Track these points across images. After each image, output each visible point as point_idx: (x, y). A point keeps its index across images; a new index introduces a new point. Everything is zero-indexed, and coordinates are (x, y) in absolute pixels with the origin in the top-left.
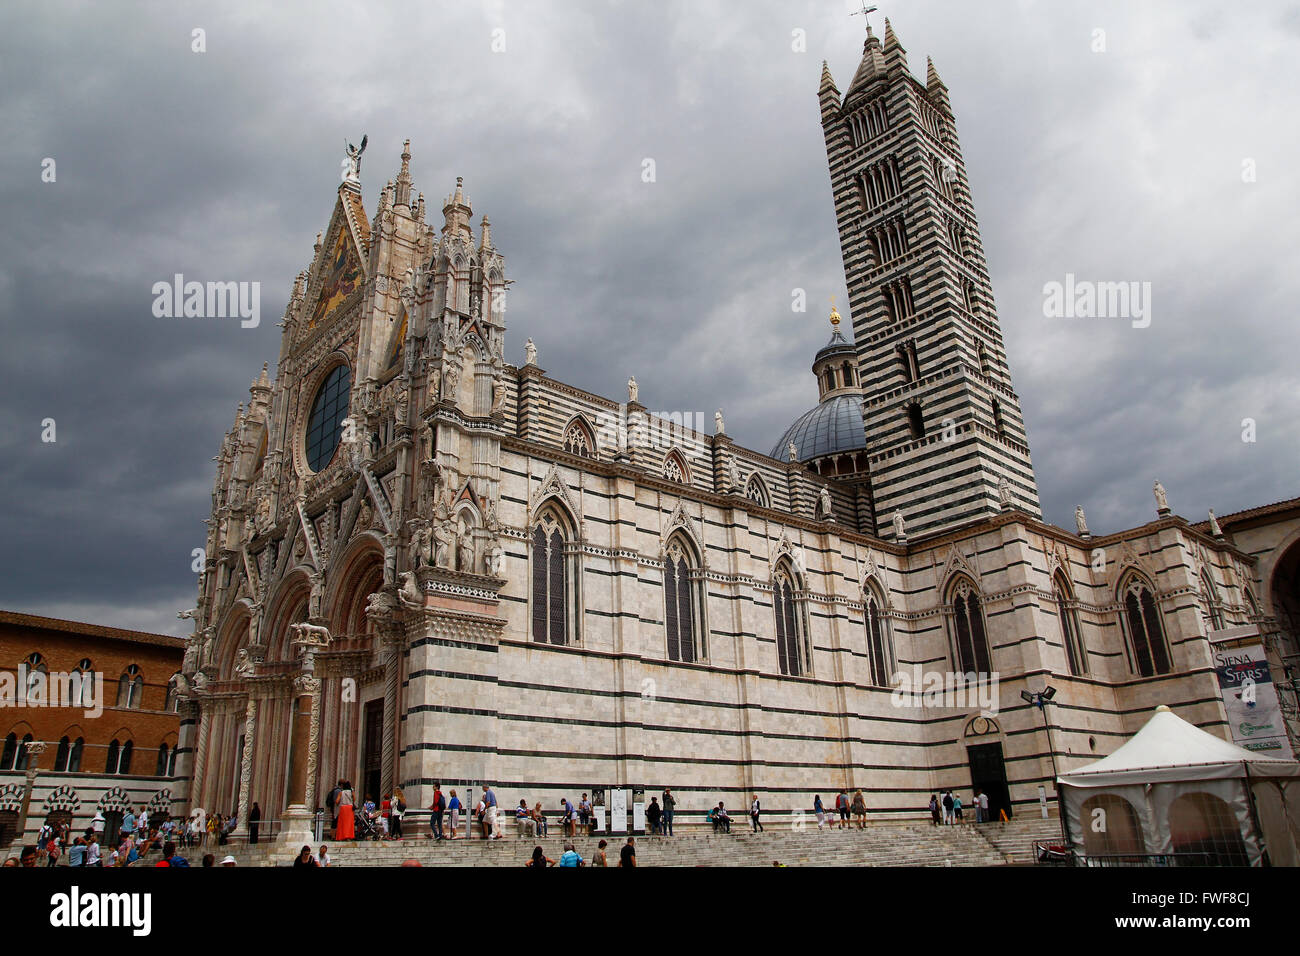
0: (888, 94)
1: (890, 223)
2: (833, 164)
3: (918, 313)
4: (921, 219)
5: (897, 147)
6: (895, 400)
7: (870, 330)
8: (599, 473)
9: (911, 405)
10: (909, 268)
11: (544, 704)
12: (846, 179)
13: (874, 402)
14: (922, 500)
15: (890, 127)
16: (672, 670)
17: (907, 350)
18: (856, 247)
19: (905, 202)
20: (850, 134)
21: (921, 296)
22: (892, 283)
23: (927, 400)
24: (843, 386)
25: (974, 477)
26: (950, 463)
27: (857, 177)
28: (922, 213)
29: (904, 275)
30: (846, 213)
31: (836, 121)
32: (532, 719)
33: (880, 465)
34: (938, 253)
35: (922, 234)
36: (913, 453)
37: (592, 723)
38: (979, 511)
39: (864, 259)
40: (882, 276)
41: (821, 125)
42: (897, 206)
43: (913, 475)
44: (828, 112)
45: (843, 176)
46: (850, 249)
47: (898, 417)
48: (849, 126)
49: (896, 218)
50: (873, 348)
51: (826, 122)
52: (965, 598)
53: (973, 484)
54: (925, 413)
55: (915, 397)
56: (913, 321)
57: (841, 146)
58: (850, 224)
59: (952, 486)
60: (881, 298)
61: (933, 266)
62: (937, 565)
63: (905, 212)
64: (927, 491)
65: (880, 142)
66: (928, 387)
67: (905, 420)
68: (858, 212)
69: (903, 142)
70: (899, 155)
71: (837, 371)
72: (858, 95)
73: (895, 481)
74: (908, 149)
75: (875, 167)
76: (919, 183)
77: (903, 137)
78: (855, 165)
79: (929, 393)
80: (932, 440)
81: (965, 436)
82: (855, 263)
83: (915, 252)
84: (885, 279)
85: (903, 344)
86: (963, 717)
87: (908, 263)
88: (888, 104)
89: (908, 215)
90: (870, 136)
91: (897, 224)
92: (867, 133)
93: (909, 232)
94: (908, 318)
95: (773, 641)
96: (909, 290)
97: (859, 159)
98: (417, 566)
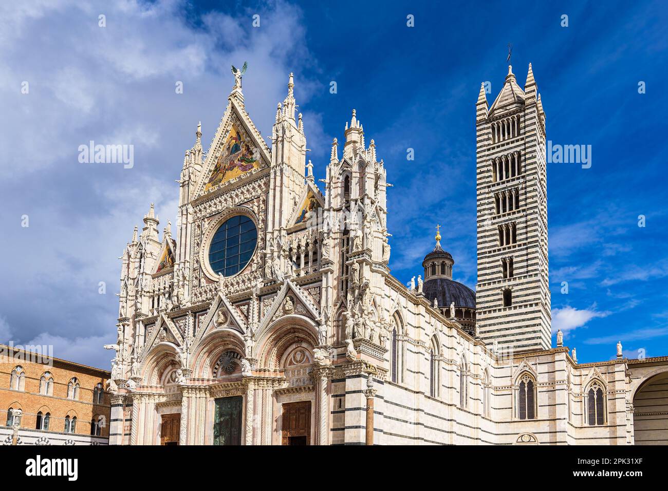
0: (523, 114)
1: (510, 191)
2: (479, 150)
3: (518, 243)
4: (530, 192)
5: (523, 147)
6: (497, 285)
7: (487, 248)
9: (506, 289)
10: (517, 218)
12: (486, 161)
13: (484, 285)
15: (519, 134)
17: (508, 261)
18: (486, 201)
19: (522, 180)
20: (493, 134)
21: (521, 234)
22: (505, 225)
23: (516, 288)
25: (536, 328)
26: (523, 320)
27: (494, 160)
28: (531, 189)
29: (513, 221)
30: (483, 180)
31: (486, 124)
33: (483, 316)
35: (529, 201)
38: (536, 344)
39: (491, 209)
40: (500, 220)
42: (516, 182)
43: (501, 323)
44: (482, 117)
45: (485, 158)
46: (482, 202)
47: (498, 294)
48: (493, 129)
49: (514, 189)
50: (489, 257)
52: (526, 383)
53: (535, 332)
54: (513, 294)
55: (509, 286)
56: (514, 247)
57: (488, 139)
58: (485, 188)
59: (523, 331)
60: (497, 232)
62: (514, 367)
63: (520, 186)
64: (508, 332)
65: (512, 142)
66: (518, 281)
67: (502, 296)
68: (491, 181)
69: (527, 145)
70: (523, 153)
71: (438, 265)
73: (491, 325)
74: (529, 150)
75: (506, 156)
76: (533, 172)
77: (528, 142)
78: (493, 154)
79: (517, 285)
80: (515, 308)
81: (534, 308)
82: (484, 210)
83: (522, 210)
84: (501, 222)
85: (506, 258)
86: (518, 434)
87: (517, 215)
88: (522, 119)
89: (522, 189)
90: (506, 137)
91: (513, 193)
92: (504, 135)
93: (521, 198)
94: (511, 244)
95: (458, 392)
96: (515, 230)
97: (497, 150)
98: (354, 337)
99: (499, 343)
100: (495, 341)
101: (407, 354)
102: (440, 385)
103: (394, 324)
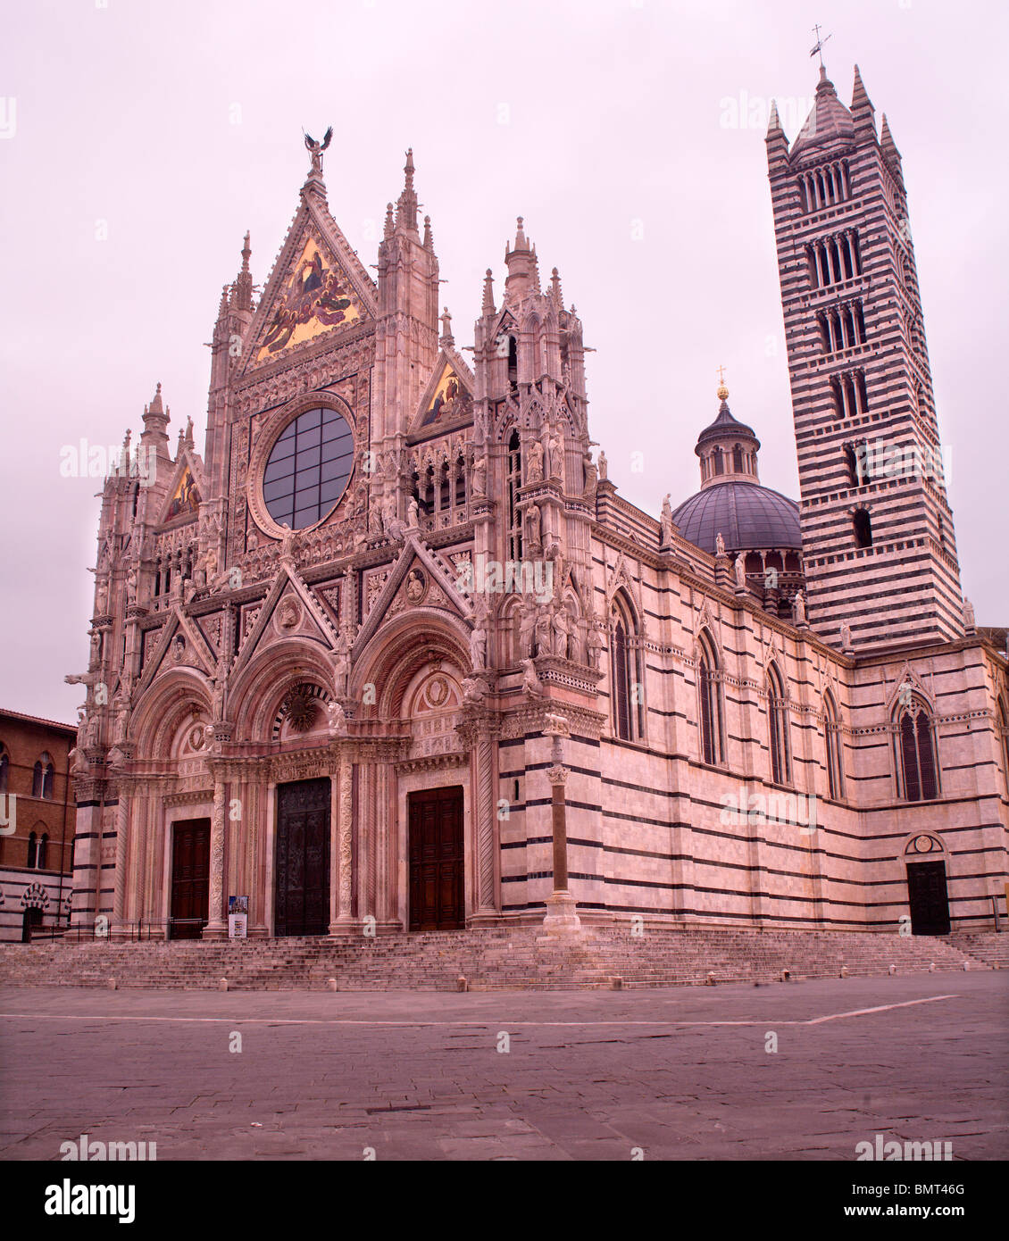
0: (854, 157)
1: (846, 307)
2: (779, 226)
3: (872, 412)
4: (883, 308)
5: (861, 221)
6: (840, 502)
7: (814, 422)
8: (652, 564)
9: (857, 510)
10: (864, 361)
11: (624, 801)
12: (794, 247)
13: (815, 501)
14: (864, 612)
15: (851, 197)
16: (704, 772)
18: (801, 327)
19: (865, 286)
20: (802, 194)
21: (876, 394)
22: (843, 374)
23: (876, 508)
24: (732, 472)
25: (924, 594)
26: (898, 577)
27: (809, 247)
28: (884, 302)
29: (858, 367)
30: (793, 286)
31: (787, 175)
32: (617, 815)
33: (817, 570)
34: (900, 350)
35: (883, 326)
36: (857, 562)
37: (655, 822)
38: (929, 630)
39: (812, 342)
40: (832, 365)
41: (768, 179)
42: (855, 289)
43: (855, 585)
44: (777, 164)
45: (790, 243)
46: (796, 328)
47: (842, 521)
48: (801, 185)
49: (853, 301)
50: (817, 442)
51: (773, 175)
52: (914, 718)
53: (923, 602)
54: (873, 521)
55: (864, 503)
56: (866, 420)
57: (791, 207)
58: (796, 300)
59: (898, 602)
60: (829, 389)
61: (893, 364)
62: (886, 682)
63: (864, 298)
64: (870, 604)
65: (840, 211)
66: (879, 494)
67: (850, 526)
68: (808, 288)
69: (868, 217)
70: (862, 231)
71: (727, 454)
72: (813, 150)
73: (834, 589)
74: (873, 226)
75: (831, 239)
76: (885, 268)
77: (868, 212)
78: (807, 233)
79: (880, 500)
80: (880, 550)
81: (917, 550)
82: (800, 344)
83: (873, 345)
84: (835, 369)
85: (851, 442)
86: (905, 834)
87: (863, 356)
88: (852, 169)
89: (869, 302)
90: (827, 202)
91: (852, 310)
92: (823, 197)
93: (867, 320)
94: (859, 415)
95: (767, 749)
96: (863, 386)
97: (811, 226)
98: (534, 654)
99: (853, 628)
100: (843, 625)
101: (648, 676)
102: (725, 735)
103: (617, 618)
